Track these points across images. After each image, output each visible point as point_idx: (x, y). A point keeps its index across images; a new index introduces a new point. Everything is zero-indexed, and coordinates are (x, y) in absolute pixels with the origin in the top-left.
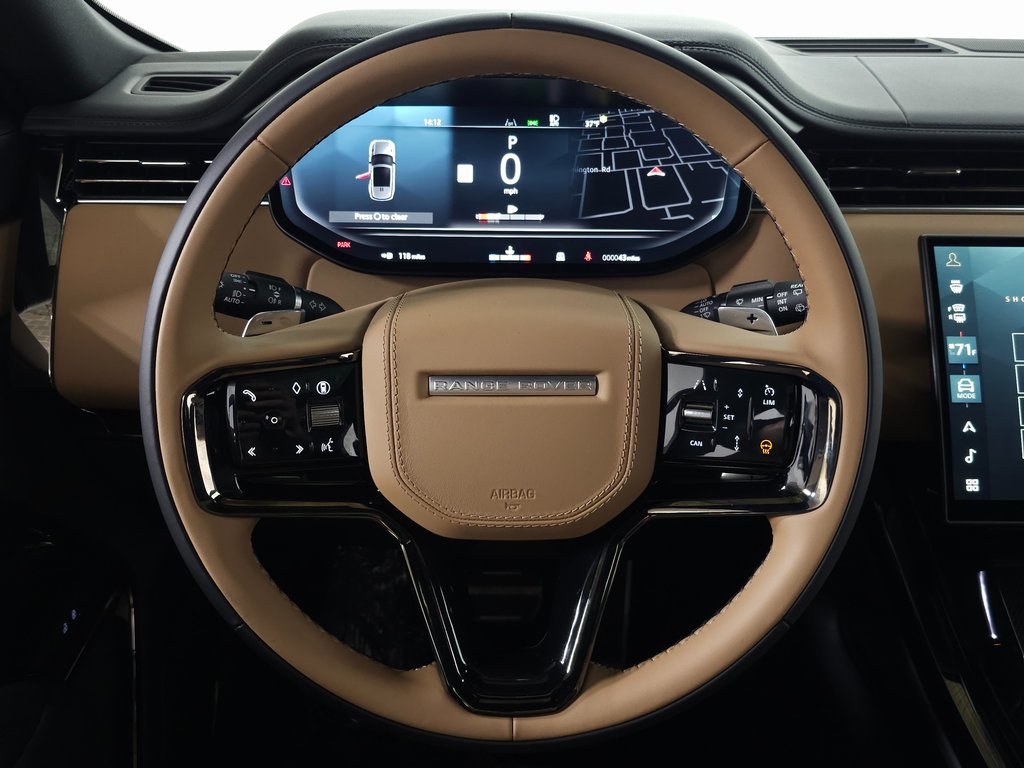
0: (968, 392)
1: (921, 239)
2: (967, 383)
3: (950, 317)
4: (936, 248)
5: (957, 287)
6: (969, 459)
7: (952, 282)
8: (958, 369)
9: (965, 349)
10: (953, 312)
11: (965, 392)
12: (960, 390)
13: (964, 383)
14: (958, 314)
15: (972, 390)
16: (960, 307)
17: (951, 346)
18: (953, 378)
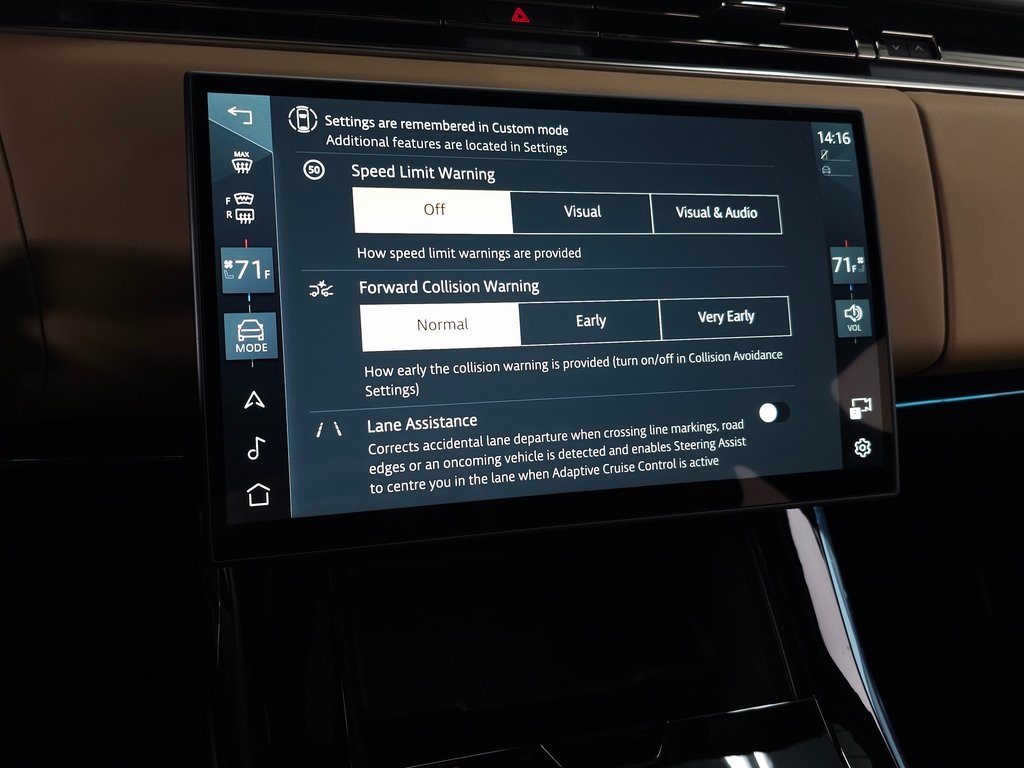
0: (255, 341)
1: (187, 76)
2: (255, 326)
3: (229, 214)
4: (209, 94)
5: (242, 164)
6: (254, 454)
7: (236, 154)
8: (239, 303)
9: (252, 268)
10: (233, 206)
11: (247, 341)
12: (241, 338)
13: (246, 326)
14: (243, 208)
15: (261, 337)
16: (245, 198)
17: (228, 264)
18: (228, 318)
